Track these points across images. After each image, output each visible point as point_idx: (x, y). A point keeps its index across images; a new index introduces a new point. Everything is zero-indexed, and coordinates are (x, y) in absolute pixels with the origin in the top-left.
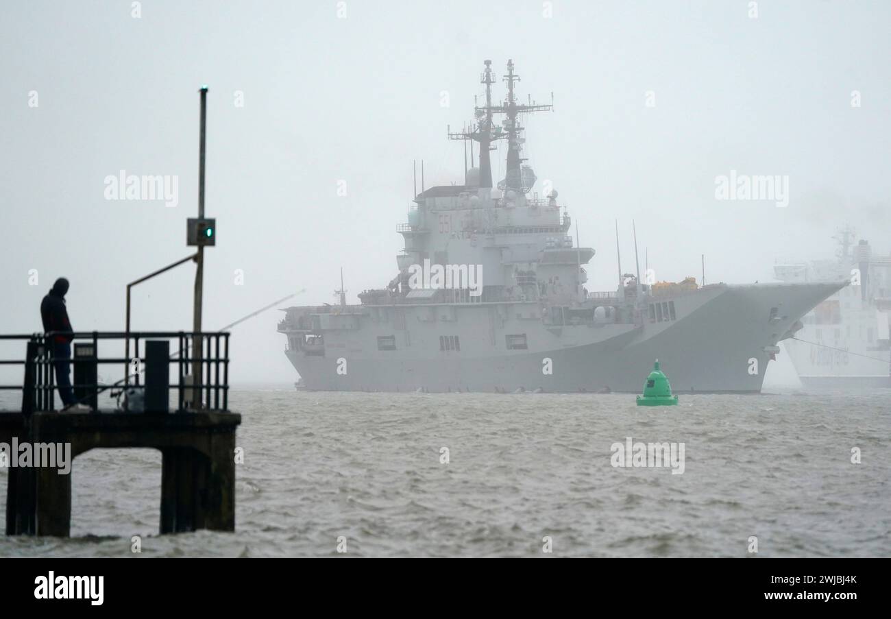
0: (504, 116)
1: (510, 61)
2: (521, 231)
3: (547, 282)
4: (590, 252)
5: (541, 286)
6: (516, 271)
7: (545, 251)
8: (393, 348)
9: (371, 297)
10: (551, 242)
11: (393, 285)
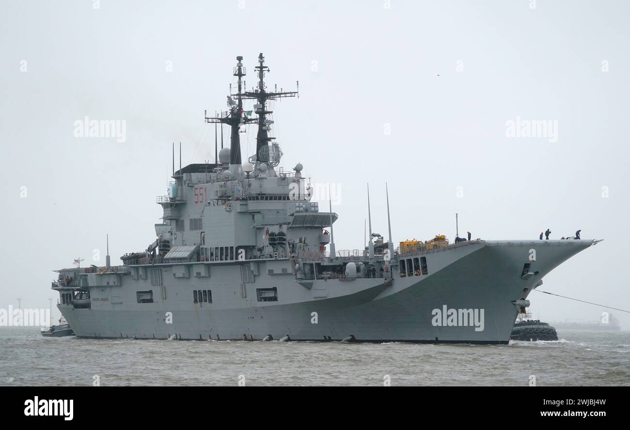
0: (255, 101)
1: (261, 55)
2: (271, 198)
3: (297, 241)
4: (334, 216)
5: (291, 246)
6: (267, 232)
7: (295, 214)
8: (151, 301)
9: (132, 259)
10: (299, 207)
11: (151, 249)
